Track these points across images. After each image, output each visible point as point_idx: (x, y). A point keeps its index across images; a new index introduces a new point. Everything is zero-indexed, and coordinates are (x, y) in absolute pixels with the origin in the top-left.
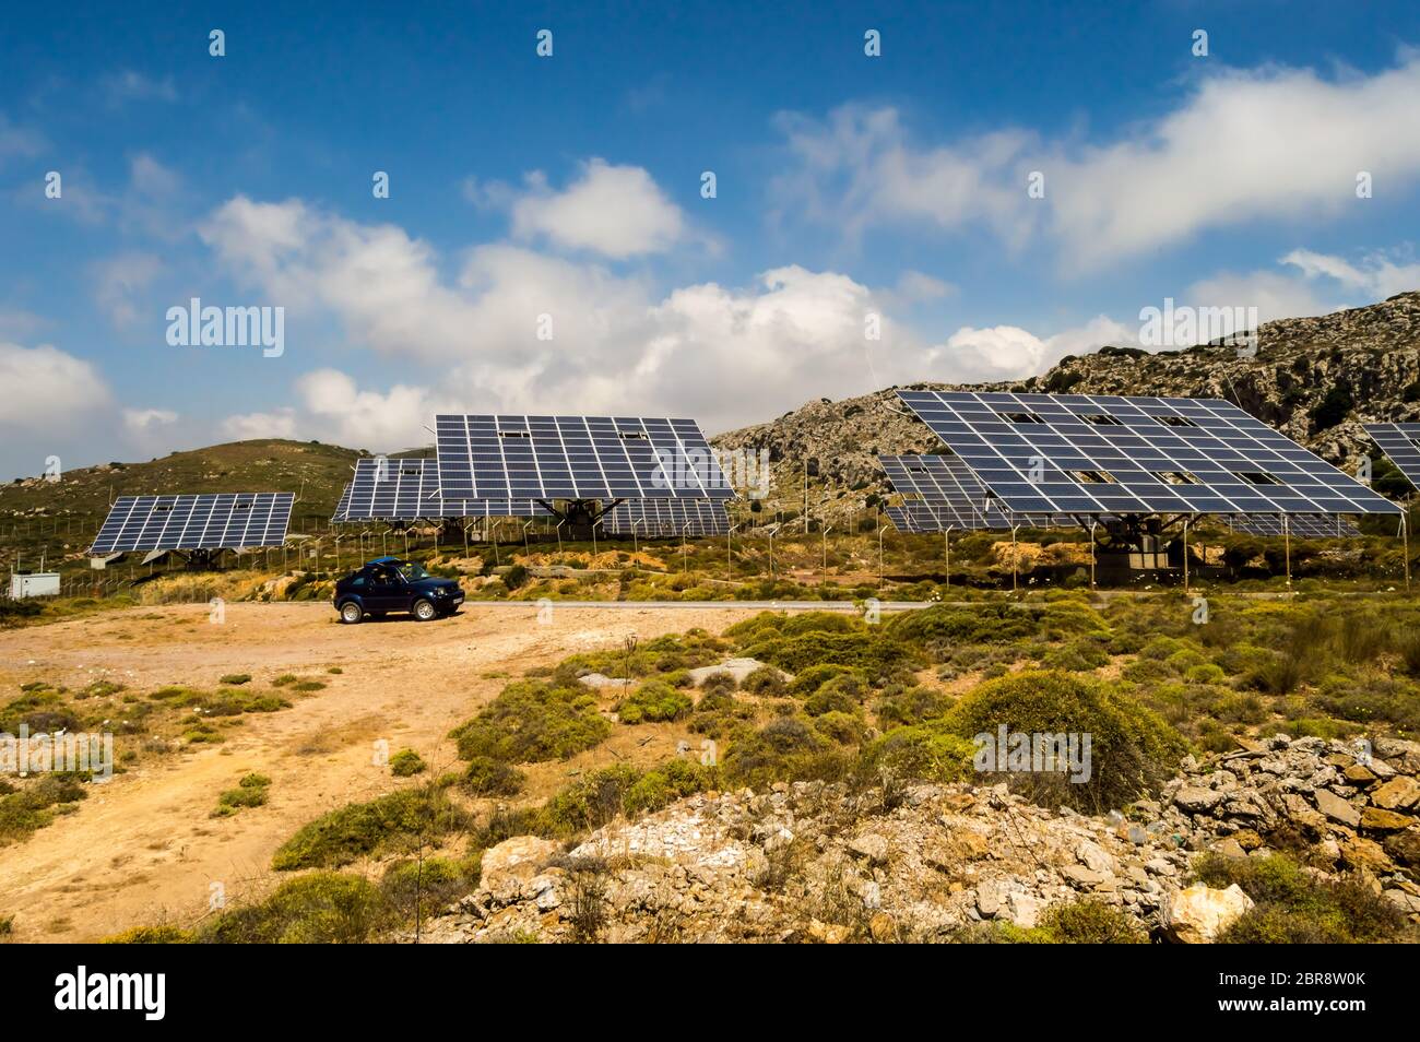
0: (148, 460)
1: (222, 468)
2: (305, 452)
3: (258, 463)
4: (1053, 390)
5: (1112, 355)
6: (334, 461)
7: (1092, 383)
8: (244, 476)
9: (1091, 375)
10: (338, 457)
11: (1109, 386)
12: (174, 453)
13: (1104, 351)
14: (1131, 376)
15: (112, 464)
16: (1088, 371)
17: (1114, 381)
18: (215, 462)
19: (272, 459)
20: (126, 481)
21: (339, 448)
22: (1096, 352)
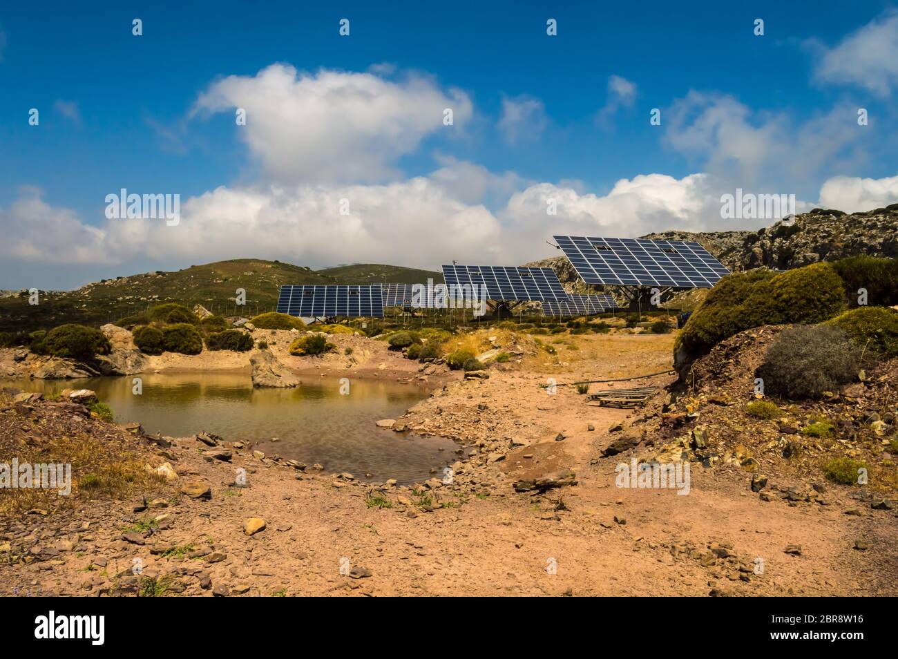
0: (176, 270)
1: (224, 276)
2: (273, 267)
3: (245, 273)
4: (780, 237)
5: (820, 214)
6: (292, 274)
7: (808, 232)
8: (238, 282)
9: (807, 228)
10: (292, 271)
11: (821, 235)
12: (192, 266)
13: (815, 212)
14: (837, 228)
15: (157, 272)
16: (804, 225)
17: (825, 231)
18: (219, 272)
19: (254, 272)
20: (166, 283)
21: (292, 266)
22: (809, 212)
